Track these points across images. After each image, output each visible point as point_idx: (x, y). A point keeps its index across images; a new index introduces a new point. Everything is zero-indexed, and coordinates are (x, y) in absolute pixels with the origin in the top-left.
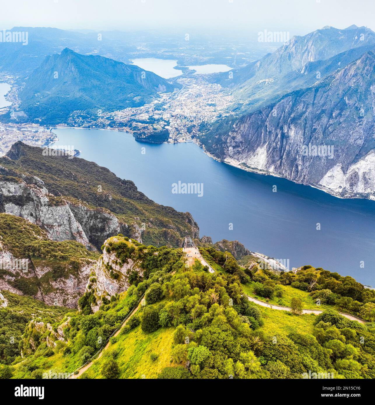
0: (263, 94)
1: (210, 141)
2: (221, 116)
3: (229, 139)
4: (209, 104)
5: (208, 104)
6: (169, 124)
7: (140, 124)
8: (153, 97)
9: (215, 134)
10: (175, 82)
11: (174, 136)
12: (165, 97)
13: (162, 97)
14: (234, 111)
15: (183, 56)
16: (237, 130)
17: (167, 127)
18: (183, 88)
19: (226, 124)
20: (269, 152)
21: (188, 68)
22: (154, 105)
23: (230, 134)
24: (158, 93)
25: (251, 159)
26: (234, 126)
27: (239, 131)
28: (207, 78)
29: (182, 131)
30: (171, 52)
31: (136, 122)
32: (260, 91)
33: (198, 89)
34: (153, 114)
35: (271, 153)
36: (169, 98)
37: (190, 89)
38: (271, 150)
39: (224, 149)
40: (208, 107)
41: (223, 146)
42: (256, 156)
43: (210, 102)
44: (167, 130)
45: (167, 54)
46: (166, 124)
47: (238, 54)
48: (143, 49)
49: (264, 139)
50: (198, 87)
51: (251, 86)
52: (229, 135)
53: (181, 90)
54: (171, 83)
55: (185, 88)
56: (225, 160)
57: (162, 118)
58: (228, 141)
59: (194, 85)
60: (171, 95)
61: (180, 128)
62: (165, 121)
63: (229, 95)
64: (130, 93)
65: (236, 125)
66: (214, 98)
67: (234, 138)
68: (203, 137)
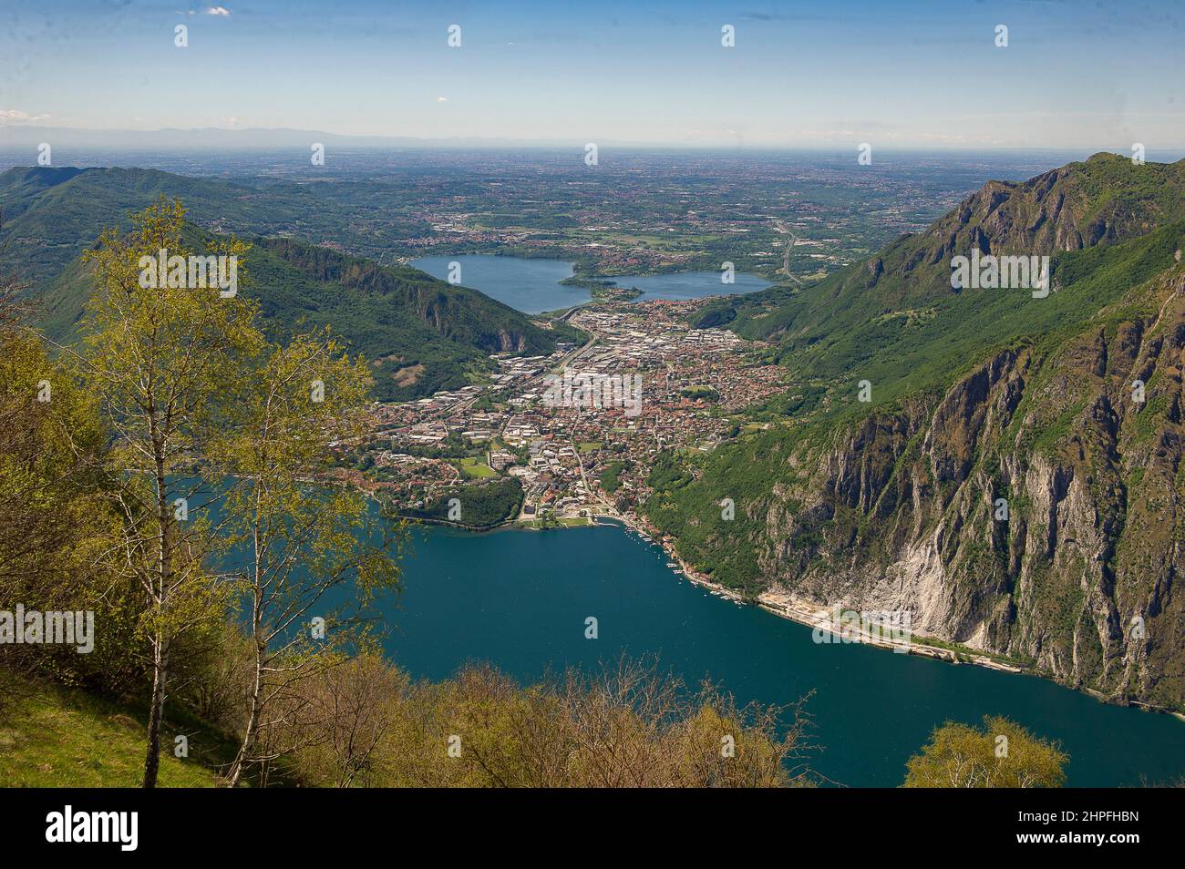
0: (899, 357)
1: (695, 522)
2: (737, 431)
3: (773, 511)
4: (691, 392)
5: (686, 394)
6: (529, 457)
7: (405, 458)
8: (473, 370)
9: (716, 493)
10: (561, 325)
11: (544, 504)
12: (518, 367)
13: (509, 368)
14: (790, 415)
15: (598, 248)
16: (803, 474)
17: (517, 471)
18: (592, 342)
19: (760, 453)
20: (954, 564)
21: (615, 283)
22: (476, 396)
23: (775, 491)
24: (492, 357)
25: (875, 592)
26: (793, 461)
27: (811, 480)
28: (681, 310)
29: (580, 483)
30: (556, 238)
31: (394, 453)
32: (888, 348)
33: (648, 344)
34: (467, 424)
35: (961, 566)
36: (534, 374)
37: (617, 346)
38: (959, 555)
39: (757, 551)
40: (686, 402)
41: (751, 538)
42: (898, 579)
43: (694, 388)
44: (517, 481)
45: (540, 243)
46: (512, 457)
47: (797, 243)
48: (454, 230)
49: (926, 512)
50: (649, 340)
51: (851, 335)
52: (772, 498)
53: (584, 348)
54: (549, 326)
55: (598, 343)
56: (763, 598)
57: (500, 440)
58: (772, 518)
59: (634, 334)
60: (542, 364)
61: (570, 473)
62: (513, 450)
63: (766, 364)
64: (382, 356)
65: (801, 458)
66: (709, 372)
67: (793, 506)
68: (664, 507)
